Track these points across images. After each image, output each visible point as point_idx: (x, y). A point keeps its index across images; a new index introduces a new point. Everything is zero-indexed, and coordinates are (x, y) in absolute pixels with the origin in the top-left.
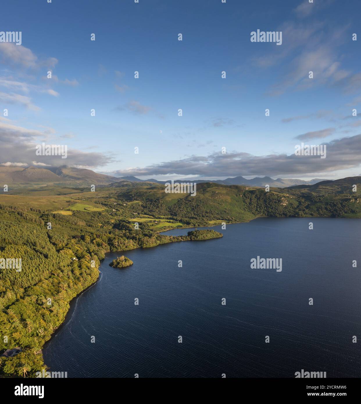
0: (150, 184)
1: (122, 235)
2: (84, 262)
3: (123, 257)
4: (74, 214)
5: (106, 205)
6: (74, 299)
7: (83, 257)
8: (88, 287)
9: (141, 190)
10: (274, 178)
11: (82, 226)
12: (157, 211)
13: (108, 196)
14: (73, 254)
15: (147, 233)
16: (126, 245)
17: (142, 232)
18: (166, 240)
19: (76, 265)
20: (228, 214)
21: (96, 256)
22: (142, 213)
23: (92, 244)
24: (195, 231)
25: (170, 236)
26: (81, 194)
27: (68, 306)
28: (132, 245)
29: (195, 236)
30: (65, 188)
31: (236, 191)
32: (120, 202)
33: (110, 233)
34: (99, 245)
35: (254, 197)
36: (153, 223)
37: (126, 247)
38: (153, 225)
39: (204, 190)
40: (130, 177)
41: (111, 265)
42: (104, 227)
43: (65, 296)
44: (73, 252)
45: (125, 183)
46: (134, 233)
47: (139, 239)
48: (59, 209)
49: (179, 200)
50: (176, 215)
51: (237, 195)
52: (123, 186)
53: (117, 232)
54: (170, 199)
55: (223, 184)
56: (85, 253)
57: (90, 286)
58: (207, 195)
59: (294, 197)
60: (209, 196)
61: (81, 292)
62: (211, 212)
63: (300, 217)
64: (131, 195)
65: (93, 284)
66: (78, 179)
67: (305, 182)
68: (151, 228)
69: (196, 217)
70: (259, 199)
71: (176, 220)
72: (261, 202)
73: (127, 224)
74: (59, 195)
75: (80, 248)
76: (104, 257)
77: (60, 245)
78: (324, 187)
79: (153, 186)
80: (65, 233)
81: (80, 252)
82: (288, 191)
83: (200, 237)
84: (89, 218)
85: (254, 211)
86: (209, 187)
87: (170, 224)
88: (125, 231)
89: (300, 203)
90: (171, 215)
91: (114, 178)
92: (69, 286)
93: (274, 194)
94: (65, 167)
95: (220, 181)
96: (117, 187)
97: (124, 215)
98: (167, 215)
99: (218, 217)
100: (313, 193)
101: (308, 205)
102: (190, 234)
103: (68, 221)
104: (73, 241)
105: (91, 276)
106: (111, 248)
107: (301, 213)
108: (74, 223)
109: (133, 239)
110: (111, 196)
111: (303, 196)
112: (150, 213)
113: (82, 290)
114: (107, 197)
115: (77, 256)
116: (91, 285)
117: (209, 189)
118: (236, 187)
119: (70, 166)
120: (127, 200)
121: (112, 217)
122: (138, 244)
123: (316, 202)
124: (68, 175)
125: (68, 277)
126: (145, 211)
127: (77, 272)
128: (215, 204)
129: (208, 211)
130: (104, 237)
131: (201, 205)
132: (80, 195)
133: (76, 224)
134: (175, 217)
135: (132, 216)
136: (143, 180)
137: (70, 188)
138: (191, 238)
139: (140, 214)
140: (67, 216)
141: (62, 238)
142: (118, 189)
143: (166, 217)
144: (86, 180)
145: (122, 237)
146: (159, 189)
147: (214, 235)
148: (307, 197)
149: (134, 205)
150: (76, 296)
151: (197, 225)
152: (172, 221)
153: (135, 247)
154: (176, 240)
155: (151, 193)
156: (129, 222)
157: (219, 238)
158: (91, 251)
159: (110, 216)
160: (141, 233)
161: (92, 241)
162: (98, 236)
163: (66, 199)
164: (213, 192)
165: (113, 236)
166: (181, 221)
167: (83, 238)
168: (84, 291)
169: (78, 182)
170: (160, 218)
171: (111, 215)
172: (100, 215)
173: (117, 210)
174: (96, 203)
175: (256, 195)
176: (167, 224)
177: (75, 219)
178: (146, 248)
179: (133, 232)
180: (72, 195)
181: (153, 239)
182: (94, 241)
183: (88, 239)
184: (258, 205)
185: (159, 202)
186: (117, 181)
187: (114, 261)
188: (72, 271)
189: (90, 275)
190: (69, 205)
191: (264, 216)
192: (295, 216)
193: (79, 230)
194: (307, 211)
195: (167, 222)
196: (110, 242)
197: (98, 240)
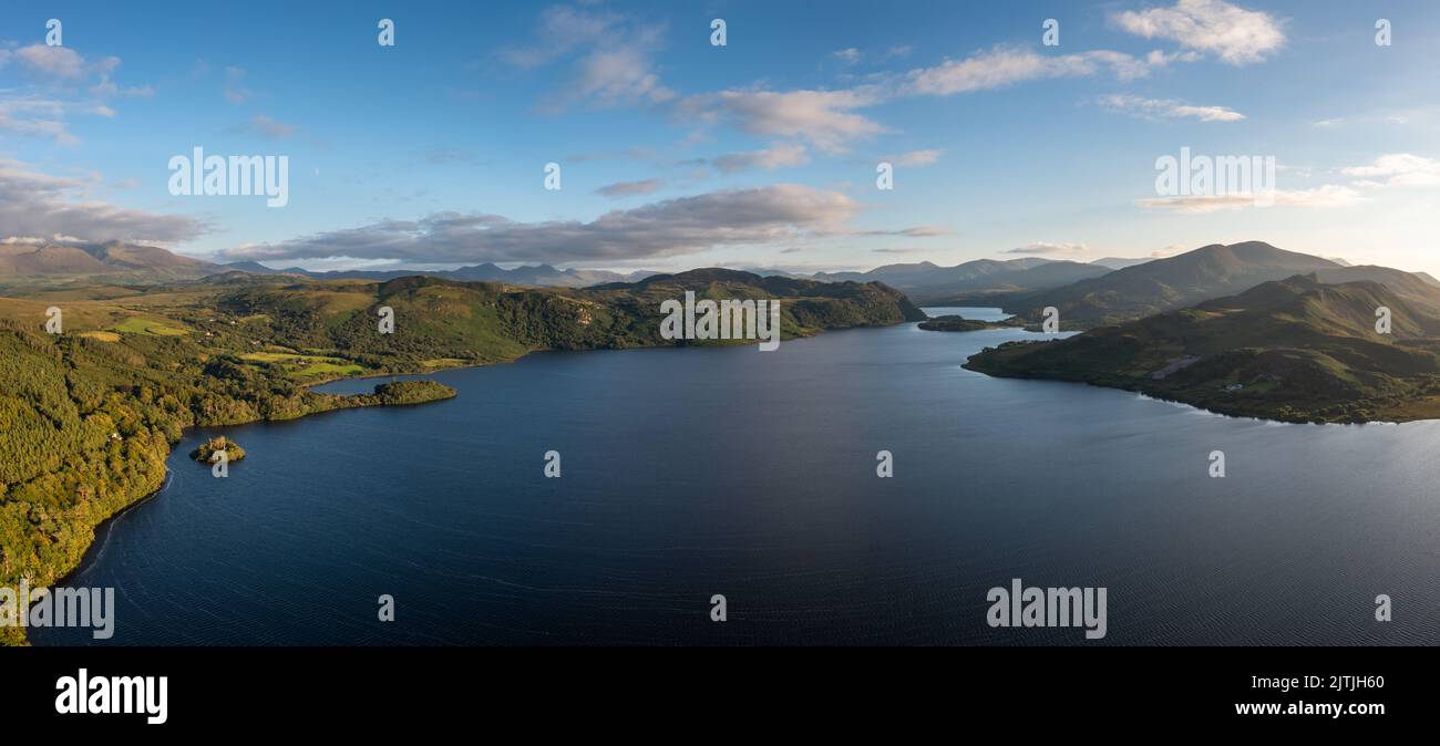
0: (292, 279)
1: (223, 389)
2: (136, 445)
3: (222, 440)
4: (123, 341)
5: (191, 323)
6: (106, 522)
7: (134, 433)
8: (139, 501)
9: (270, 292)
10: (561, 267)
11: (137, 366)
12: (305, 337)
13: (197, 302)
14: (113, 426)
15: (279, 387)
16: (231, 412)
17: (269, 384)
18: (325, 404)
19: (116, 450)
20: (466, 344)
21: (161, 434)
22: (270, 342)
23: (155, 407)
24: (392, 384)
25: (334, 396)
26: (140, 298)
27: (92, 536)
28: (244, 412)
29: (393, 395)
30: (111, 285)
31: (482, 294)
32: (223, 317)
33: (196, 384)
34: (169, 409)
35: (521, 308)
36: (295, 365)
37: (231, 417)
38: (294, 369)
39: (410, 293)
40: (249, 263)
41: (195, 455)
42: (185, 371)
43: (87, 513)
44: (114, 422)
45: (236, 276)
46: (250, 386)
47: (262, 400)
48: (93, 328)
49: (356, 313)
50: (348, 348)
51: (484, 304)
52: (231, 282)
53: (213, 381)
54: (335, 312)
55: (452, 279)
56: (138, 425)
57: (142, 499)
58: (419, 303)
59: (604, 307)
60: (423, 305)
61: (122, 510)
62: (427, 341)
63: (618, 349)
64: (248, 302)
65: (150, 495)
66: (138, 267)
67: (622, 277)
68: (291, 375)
69: (395, 351)
70: (532, 311)
71: (349, 358)
72: (537, 318)
73: (236, 366)
74: (97, 299)
75: (130, 414)
76: (178, 438)
77: (89, 404)
78: (658, 287)
79: (297, 283)
80: (101, 379)
81: (127, 423)
82: (591, 295)
83: (403, 399)
84: (153, 349)
85: (523, 337)
86: (421, 286)
87: (335, 368)
88: (231, 380)
89: (616, 318)
90: (337, 346)
91: (212, 266)
92: (97, 494)
93: (562, 301)
94: (114, 243)
95: (445, 272)
96: (217, 283)
97: (230, 345)
98: (327, 347)
99: (444, 350)
100: (638, 299)
101: (633, 322)
102: (380, 390)
103: (109, 354)
104: (116, 397)
105: (147, 477)
106: (196, 419)
107: (619, 339)
108: (121, 360)
109: (247, 401)
110: (205, 303)
111: (621, 304)
112: (289, 343)
113: (125, 505)
114: (196, 306)
115: (120, 431)
116: (146, 497)
117: (421, 290)
118: (482, 286)
119: (123, 241)
120: (238, 313)
121: (202, 348)
122: (259, 411)
123: (647, 317)
124: (117, 260)
125: (98, 475)
126: (278, 337)
127: (118, 465)
128: (436, 322)
129: (422, 338)
130: (183, 393)
131: (406, 325)
132: (139, 300)
133: (124, 361)
134: (345, 353)
135: (249, 348)
136: (275, 271)
137: (119, 286)
138: (382, 400)
139: (267, 344)
140: (108, 344)
141: (93, 388)
142: (221, 290)
143: (325, 351)
144: (154, 270)
145: (222, 395)
146: (310, 289)
147: (437, 393)
148: (629, 307)
149: (254, 324)
150: (109, 516)
151: (395, 369)
152: (338, 360)
153: (252, 419)
154: (347, 404)
155: (291, 299)
156: (241, 362)
157: (448, 399)
158: (152, 422)
159: (200, 348)
160: (266, 386)
161: (155, 401)
162: (170, 390)
163: (109, 308)
164: (430, 296)
165: (203, 391)
166: (359, 361)
167: (137, 392)
168: (129, 507)
169: (137, 273)
170: (311, 354)
171: (202, 344)
172: (177, 343)
173: (215, 333)
174: (170, 317)
175: (526, 304)
176: (328, 368)
177: (123, 350)
178: (278, 422)
179: (248, 383)
180: (123, 300)
181: (295, 400)
182: (161, 401)
183: (147, 395)
184: (530, 323)
185: (310, 318)
186: (219, 272)
187: (202, 447)
188: (108, 462)
189: (145, 473)
190: (115, 320)
191: (545, 347)
192: (608, 346)
193: (131, 375)
194: (631, 335)
195: (328, 362)
196: (196, 404)
197: (169, 397)
